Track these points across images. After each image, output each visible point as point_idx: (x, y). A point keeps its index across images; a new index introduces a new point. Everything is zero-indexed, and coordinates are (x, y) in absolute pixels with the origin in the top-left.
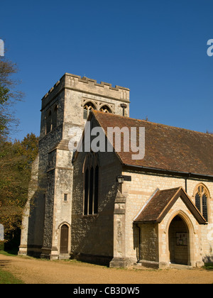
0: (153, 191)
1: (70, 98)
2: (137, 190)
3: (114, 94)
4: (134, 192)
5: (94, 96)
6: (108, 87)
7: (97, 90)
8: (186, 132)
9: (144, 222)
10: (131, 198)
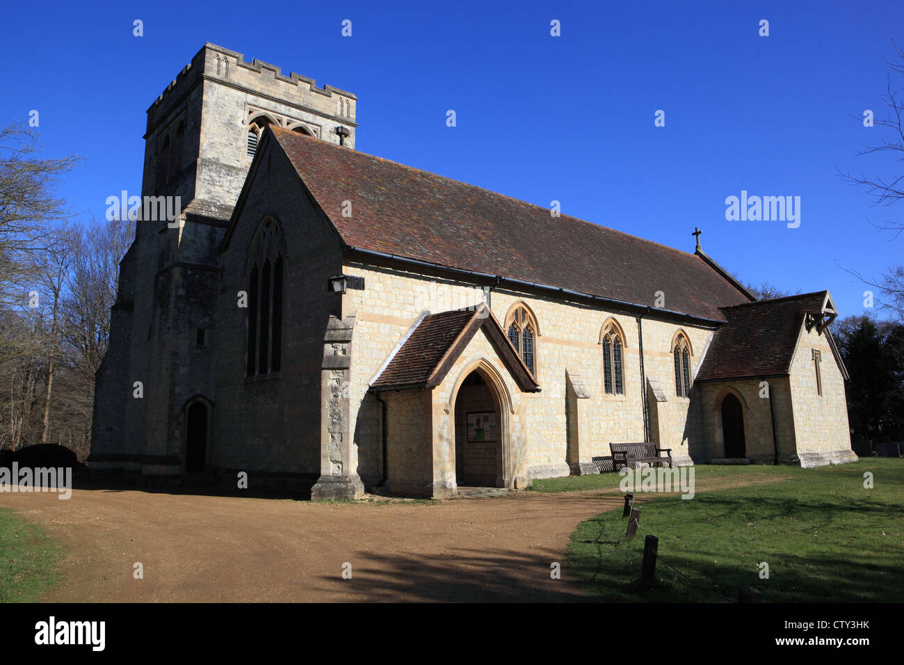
0: (416, 316)
1: (216, 103)
2: (378, 311)
3: (319, 102)
4: (370, 318)
5: (273, 103)
6: (308, 86)
7: (282, 89)
8: (483, 194)
9: (397, 389)
10: (365, 330)
